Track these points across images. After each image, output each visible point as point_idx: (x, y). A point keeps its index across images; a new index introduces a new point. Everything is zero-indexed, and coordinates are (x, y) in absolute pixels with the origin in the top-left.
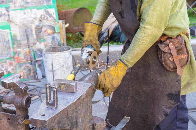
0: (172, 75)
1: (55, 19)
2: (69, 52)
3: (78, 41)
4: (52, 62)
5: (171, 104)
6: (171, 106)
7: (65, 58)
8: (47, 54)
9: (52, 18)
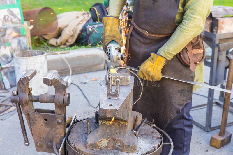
0: (186, 71)
1: (20, 20)
2: (44, 56)
3: (39, 46)
4: (27, 67)
5: (183, 100)
6: (183, 103)
7: (41, 63)
8: (20, 60)
9: (16, 19)
